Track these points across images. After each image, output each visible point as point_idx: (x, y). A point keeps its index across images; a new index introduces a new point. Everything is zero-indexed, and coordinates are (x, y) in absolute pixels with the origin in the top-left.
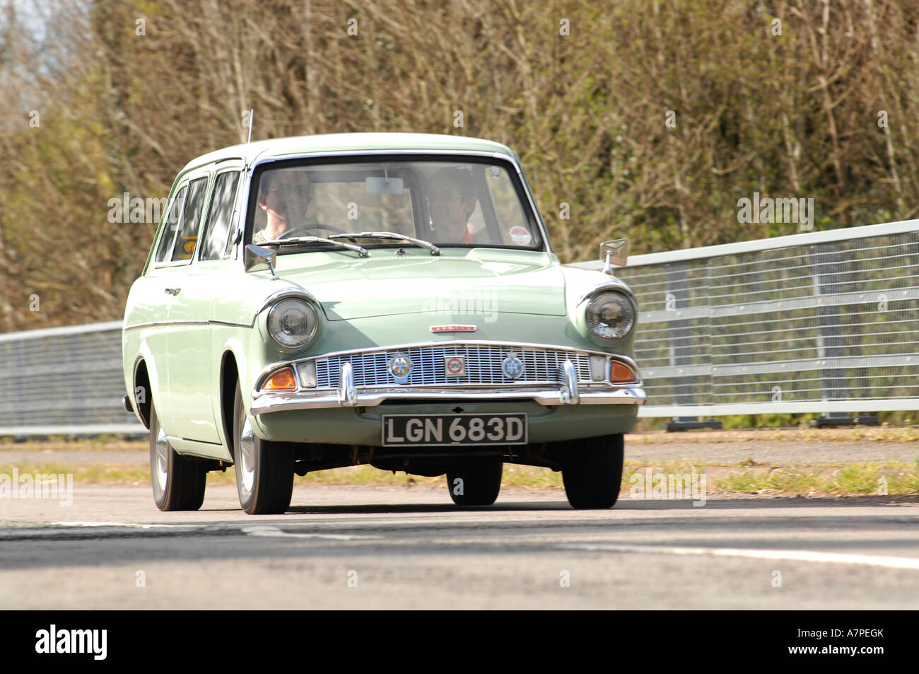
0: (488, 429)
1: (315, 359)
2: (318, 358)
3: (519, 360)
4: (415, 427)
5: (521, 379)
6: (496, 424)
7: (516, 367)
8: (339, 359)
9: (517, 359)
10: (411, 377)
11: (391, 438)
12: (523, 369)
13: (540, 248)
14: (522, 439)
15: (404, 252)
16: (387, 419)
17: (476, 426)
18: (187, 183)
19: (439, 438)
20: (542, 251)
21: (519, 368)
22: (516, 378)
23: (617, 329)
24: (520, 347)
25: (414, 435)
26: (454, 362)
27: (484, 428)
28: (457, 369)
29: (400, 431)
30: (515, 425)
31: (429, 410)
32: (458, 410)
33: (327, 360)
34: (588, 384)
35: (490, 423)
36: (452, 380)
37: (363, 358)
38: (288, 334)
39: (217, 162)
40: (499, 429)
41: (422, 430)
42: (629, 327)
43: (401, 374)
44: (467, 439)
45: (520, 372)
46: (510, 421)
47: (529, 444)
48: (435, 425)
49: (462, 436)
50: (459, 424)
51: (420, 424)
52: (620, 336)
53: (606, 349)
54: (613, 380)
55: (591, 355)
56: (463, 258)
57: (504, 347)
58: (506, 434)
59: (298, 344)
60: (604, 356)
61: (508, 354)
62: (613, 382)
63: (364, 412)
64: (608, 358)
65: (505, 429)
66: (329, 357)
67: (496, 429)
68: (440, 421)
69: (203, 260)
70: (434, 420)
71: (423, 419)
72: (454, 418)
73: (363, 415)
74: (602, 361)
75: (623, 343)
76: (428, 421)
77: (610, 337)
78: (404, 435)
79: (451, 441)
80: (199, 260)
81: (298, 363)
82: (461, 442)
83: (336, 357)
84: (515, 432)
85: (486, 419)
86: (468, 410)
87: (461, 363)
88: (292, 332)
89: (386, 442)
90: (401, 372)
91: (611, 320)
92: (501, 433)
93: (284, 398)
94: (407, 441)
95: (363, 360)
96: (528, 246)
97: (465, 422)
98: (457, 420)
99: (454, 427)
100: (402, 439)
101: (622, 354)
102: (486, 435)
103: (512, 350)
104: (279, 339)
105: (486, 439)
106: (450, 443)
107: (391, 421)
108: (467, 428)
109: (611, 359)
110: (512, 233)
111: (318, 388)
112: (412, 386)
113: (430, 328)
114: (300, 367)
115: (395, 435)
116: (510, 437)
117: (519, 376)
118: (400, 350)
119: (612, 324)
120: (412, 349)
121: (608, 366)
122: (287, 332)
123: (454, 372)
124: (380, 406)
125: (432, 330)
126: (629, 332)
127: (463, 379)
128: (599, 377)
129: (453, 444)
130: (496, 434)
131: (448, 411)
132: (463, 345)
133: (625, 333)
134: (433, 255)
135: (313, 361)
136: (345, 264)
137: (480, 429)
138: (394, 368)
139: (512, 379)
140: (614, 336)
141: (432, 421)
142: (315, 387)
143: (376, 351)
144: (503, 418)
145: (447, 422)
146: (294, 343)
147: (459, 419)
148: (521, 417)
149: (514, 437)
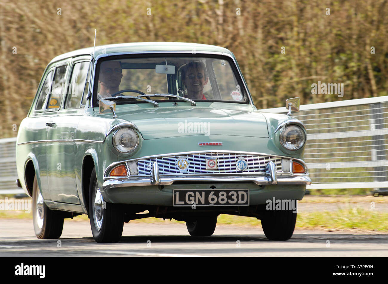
0: (229, 197)
1: (137, 160)
2: (139, 160)
3: (245, 161)
4: (190, 196)
5: (246, 171)
6: (233, 195)
7: (243, 165)
8: (150, 160)
9: (244, 160)
10: (188, 170)
11: (178, 202)
12: (247, 166)
13: (247, 102)
14: (247, 203)
15: (177, 104)
16: (175, 192)
17: (223, 196)
18: (54, 68)
19: (203, 202)
20: (248, 104)
21: (245, 165)
22: (244, 170)
23: (296, 145)
24: (246, 154)
25: (190, 200)
26: (211, 162)
27: (226, 197)
28: (213, 165)
29: (182, 198)
30: (243, 195)
31: (197, 187)
32: (213, 187)
33: (144, 160)
34: (281, 174)
35: (230, 194)
36: (210, 171)
37: (163, 159)
38: (123, 147)
39: (73, 57)
40: (234, 197)
41: (194, 198)
42: (302, 144)
43: (183, 168)
44: (218, 203)
45: (245, 167)
46: (240, 193)
47: (250, 205)
48: (201, 195)
49: (215, 201)
50: (214, 194)
51: (193, 194)
52: (298, 148)
53: (291, 156)
54: (294, 172)
55: (283, 158)
56: (209, 108)
57: (237, 154)
58: (238, 200)
59: (128, 152)
60: (289, 159)
61: (240, 158)
62: (294, 173)
63: (163, 188)
64: (291, 160)
65: (238, 197)
66: (145, 159)
67: (233, 197)
68: (203, 193)
69: (66, 108)
70: (200, 193)
71: (194, 192)
72: (211, 191)
73: (163, 189)
74: (288, 161)
75: (299, 152)
76: (197, 193)
77: (292, 149)
78: (184, 200)
79: (209, 203)
80: (64, 108)
81: (128, 162)
82: (214, 204)
83: (149, 159)
84: (243, 199)
85: (228, 192)
86: (218, 187)
87: (215, 163)
88: (125, 145)
89: (175, 204)
90: (183, 166)
91: (292, 140)
92: (236, 200)
93: (121, 181)
94: (186, 204)
95: (163, 161)
96: (241, 101)
97: (217, 194)
98: (212, 193)
99: (211, 196)
100: (183, 203)
101: (298, 158)
102: (227, 201)
103: (241, 155)
104: (118, 149)
105: (227, 203)
106: (209, 205)
107: (178, 193)
108: (218, 197)
109: (292, 161)
110: (233, 95)
111: (139, 175)
112: (189, 174)
113: (198, 144)
114: (130, 164)
115: (180, 200)
116: (240, 202)
117: (245, 169)
118: (183, 155)
119: (293, 142)
120: (189, 155)
121: (291, 164)
122: (123, 145)
123: (211, 167)
124: (172, 185)
125: (199, 145)
126: (302, 146)
127: (216, 170)
128: (287, 170)
129: (210, 205)
130: (233, 200)
131: (208, 188)
132: (216, 153)
133: (300, 147)
134: (192, 106)
135: (136, 161)
136: (147, 110)
137: (224, 197)
138: (179, 165)
139: (242, 171)
140: (295, 148)
141: (199, 193)
142: (137, 175)
143: (170, 156)
144: (237, 192)
145: (207, 193)
146: (127, 152)
147: (214, 192)
148: (246, 191)
149: (242, 201)
